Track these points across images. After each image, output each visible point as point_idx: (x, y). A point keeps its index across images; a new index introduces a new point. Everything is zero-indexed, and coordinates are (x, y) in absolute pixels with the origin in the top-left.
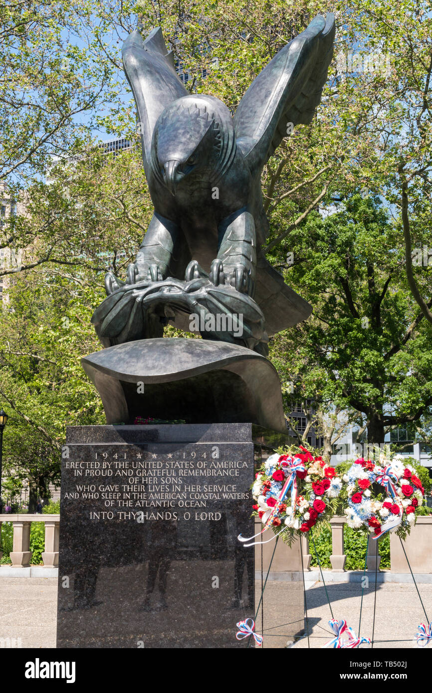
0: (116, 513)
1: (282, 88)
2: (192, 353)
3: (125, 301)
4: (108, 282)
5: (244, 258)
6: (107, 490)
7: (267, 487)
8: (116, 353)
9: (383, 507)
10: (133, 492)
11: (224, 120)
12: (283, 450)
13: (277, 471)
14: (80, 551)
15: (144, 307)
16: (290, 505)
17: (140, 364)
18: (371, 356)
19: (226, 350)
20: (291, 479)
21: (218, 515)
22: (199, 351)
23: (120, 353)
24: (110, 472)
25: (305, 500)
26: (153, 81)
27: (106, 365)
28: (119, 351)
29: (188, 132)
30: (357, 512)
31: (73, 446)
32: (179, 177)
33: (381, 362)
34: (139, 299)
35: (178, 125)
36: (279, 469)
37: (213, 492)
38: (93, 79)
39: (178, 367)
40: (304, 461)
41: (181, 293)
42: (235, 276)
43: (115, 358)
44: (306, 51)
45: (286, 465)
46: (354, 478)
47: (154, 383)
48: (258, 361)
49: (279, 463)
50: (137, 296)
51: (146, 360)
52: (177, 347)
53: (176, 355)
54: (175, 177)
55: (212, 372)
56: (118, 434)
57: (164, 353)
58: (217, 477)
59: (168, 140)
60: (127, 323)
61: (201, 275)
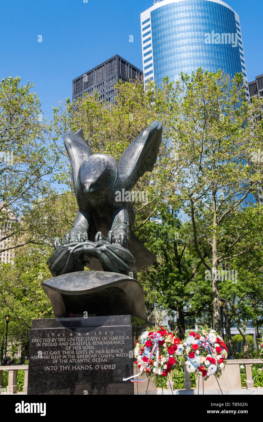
0: (58, 367)
1: (140, 151)
2: (99, 278)
3: (64, 253)
4: (55, 244)
5: (124, 231)
6: (54, 354)
7: (142, 350)
8: (59, 280)
9: (206, 360)
10: (68, 354)
11: (113, 165)
12: (151, 329)
13: (148, 341)
14: (39, 389)
15: (74, 255)
16: (156, 361)
17: (72, 285)
18: (179, 284)
19: (117, 276)
20: (156, 345)
21: (113, 366)
22: (102, 277)
23: (62, 279)
24: (56, 344)
25: (164, 358)
26: (78, 149)
27: (54, 286)
28: (61, 278)
29: (96, 170)
30: (192, 363)
31: (36, 330)
32: (92, 190)
33: (183, 287)
34: (71, 251)
35: (91, 166)
36: (149, 340)
37: (111, 353)
38: (51, 160)
39: (92, 286)
40: (162, 335)
41: (93, 248)
42: (120, 239)
43: (59, 282)
44: (151, 135)
45: (152, 337)
46: (190, 344)
47: (79, 294)
48: (133, 282)
49: (148, 337)
50: (71, 250)
51: (75, 283)
52: (91, 275)
53: (90, 279)
54: (89, 190)
55: (110, 288)
56: (60, 323)
57: (85, 278)
58: (113, 345)
59: (86, 173)
60: (65, 264)
61: (103, 239)
